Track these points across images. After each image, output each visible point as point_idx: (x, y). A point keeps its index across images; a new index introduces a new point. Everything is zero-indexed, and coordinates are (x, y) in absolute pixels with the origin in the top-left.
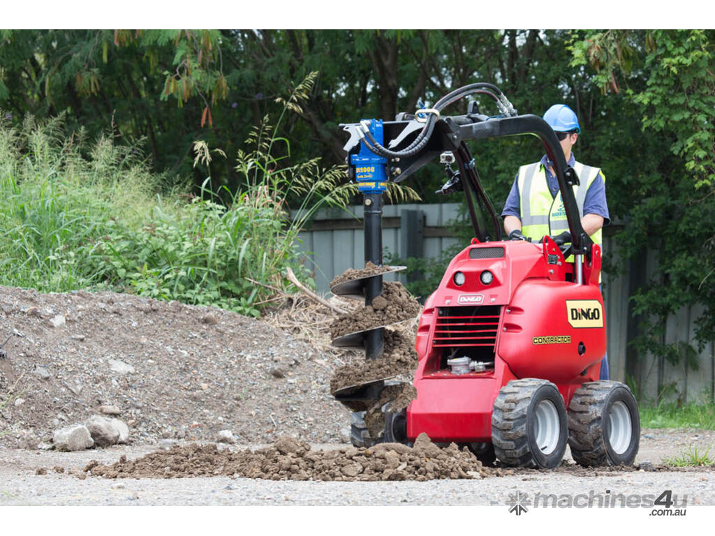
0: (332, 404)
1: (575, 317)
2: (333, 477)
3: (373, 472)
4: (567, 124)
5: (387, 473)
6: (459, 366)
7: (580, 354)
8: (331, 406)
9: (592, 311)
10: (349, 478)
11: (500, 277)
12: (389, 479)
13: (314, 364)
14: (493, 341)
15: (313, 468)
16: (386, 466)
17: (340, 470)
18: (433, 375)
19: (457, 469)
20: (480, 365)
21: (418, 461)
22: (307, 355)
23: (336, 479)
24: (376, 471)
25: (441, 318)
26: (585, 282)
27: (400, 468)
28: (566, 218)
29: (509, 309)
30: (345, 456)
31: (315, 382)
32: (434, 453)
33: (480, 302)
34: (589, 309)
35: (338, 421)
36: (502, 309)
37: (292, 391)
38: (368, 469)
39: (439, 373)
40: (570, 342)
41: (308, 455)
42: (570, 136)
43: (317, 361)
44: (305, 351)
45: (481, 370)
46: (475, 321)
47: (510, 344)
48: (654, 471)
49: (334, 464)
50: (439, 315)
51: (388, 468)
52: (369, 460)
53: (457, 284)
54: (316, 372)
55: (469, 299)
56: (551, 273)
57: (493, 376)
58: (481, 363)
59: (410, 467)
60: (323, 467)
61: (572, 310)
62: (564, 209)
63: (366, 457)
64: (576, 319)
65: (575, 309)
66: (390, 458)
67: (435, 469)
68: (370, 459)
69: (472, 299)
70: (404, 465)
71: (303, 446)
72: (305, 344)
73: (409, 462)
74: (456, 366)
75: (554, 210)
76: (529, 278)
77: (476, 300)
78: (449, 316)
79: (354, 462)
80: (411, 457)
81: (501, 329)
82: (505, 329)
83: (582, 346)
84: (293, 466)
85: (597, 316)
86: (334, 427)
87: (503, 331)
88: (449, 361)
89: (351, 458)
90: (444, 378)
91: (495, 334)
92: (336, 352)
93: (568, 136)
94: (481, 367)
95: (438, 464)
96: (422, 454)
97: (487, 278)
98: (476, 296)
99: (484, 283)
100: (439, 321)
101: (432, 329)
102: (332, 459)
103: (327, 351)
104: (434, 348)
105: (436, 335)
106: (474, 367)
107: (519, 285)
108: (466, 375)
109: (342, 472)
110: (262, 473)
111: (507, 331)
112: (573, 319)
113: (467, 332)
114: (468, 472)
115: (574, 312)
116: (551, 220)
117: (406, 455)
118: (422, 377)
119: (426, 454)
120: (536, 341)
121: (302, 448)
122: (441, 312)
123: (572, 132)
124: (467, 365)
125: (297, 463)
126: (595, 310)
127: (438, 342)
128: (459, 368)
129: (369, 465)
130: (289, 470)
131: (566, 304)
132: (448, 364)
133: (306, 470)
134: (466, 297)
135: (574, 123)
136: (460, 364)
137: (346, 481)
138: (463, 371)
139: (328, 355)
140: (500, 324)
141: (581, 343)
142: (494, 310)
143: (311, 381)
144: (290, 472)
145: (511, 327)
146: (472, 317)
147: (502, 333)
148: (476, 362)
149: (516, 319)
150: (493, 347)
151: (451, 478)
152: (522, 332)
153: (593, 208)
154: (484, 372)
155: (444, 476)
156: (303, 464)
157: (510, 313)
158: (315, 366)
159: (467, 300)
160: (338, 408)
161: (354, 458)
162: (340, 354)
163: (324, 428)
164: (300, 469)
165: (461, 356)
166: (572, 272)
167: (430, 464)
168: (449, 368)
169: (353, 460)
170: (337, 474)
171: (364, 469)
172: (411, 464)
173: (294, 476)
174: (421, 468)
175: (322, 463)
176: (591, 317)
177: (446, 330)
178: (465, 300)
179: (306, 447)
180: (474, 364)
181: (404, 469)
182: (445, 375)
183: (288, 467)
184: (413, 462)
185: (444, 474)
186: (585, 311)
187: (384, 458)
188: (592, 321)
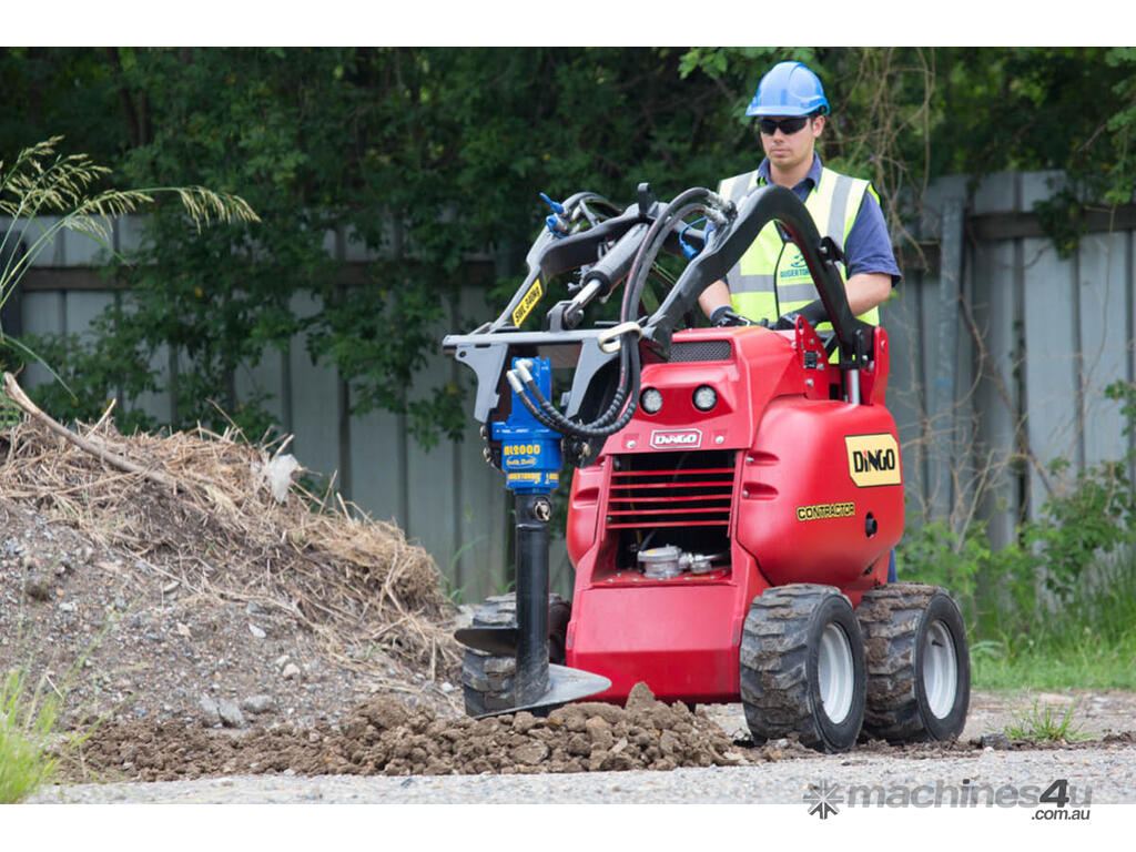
0: (160, 651)
1: (859, 467)
2: (498, 767)
3: (568, 757)
4: (807, 100)
5: (597, 757)
6: (660, 563)
7: (869, 535)
8: (160, 655)
9: (883, 455)
10: (531, 769)
11: (730, 398)
12: (603, 768)
13: (100, 572)
14: (725, 516)
15: (452, 752)
16: (593, 746)
17: (508, 754)
18: (611, 580)
19: (707, 747)
20: (699, 561)
21: (644, 735)
22: (83, 553)
23: (503, 770)
24: (573, 755)
25: (620, 474)
26: (864, 401)
27: (617, 749)
28: (811, 281)
29: (751, 456)
30: (513, 729)
31: (111, 607)
32: (669, 721)
33: (696, 443)
34: (880, 451)
35: (179, 685)
36: (739, 457)
37: (73, 627)
38: (558, 750)
39: (619, 577)
40: (852, 513)
41: (436, 728)
42: (812, 123)
43: (103, 565)
44: (79, 546)
45: (705, 571)
46: (682, 479)
47: (759, 522)
48: (1010, 749)
49: (494, 743)
50: (615, 469)
51: (598, 748)
52: (557, 736)
53: (647, 411)
54: (107, 587)
55: (672, 439)
56: (809, 385)
57: (730, 582)
58: (699, 557)
59: (632, 745)
60: (474, 750)
61: (855, 453)
62: (804, 263)
63: (553, 730)
64: (861, 470)
65: (859, 453)
66: (596, 730)
67: (676, 750)
68: (559, 733)
69: (678, 439)
70: (623, 743)
71: (422, 713)
72: (74, 532)
73: (630, 737)
74: (654, 563)
75: (785, 266)
76: (779, 397)
77: (687, 440)
78: (633, 469)
79: (532, 739)
80: (632, 727)
81: (738, 493)
82: (746, 493)
83: (872, 520)
84: (415, 749)
85: (891, 465)
86: (175, 696)
87: (745, 498)
88: (640, 553)
89: (525, 732)
90: (632, 586)
91: (727, 503)
92: (136, 546)
93: (808, 121)
94: (703, 565)
95: (679, 740)
96: (649, 723)
97: (705, 399)
98: (687, 433)
99: (699, 408)
100: (616, 480)
101: (604, 496)
102: (487, 734)
103: (118, 545)
104: (608, 531)
105: (612, 506)
106: (689, 565)
107: (765, 410)
108: (675, 580)
109: (510, 757)
110: (350, 765)
111: (748, 498)
112: (857, 470)
113: (673, 499)
114: (726, 754)
115: (858, 456)
116: (778, 284)
117: (624, 724)
118: (590, 586)
119: (656, 722)
120: (802, 514)
121: (421, 718)
122: (618, 464)
123: (814, 115)
124: (676, 562)
125: (421, 745)
126: (888, 451)
127: (615, 519)
128: (660, 567)
129: (559, 743)
130: (408, 756)
131: (845, 444)
132: (640, 559)
133: (439, 756)
134: (667, 435)
135: (818, 97)
136: (662, 559)
137: (525, 773)
138: (669, 573)
139: (120, 552)
140: (737, 485)
141: (869, 516)
142: (724, 458)
143: (102, 607)
144: (413, 761)
145: (756, 489)
146: (676, 473)
147: (742, 501)
148: (690, 555)
149: (764, 474)
150: (727, 526)
151: (700, 765)
152: (777, 499)
153: (870, 262)
154: (708, 574)
155: (691, 762)
156: (432, 746)
157: (752, 463)
158: (102, 576)
159: (668, 441)
160: (173, 659)
161: (532, 731)
162: (145, 551)
163: (156, 699)
164: (429, 755)
165: (661, 545)
166: (838, 382)
167: (667, 741)
168: (641, 567)
169: (529, 735)
170: (505, 761)
171: (550, 752)
172: (632, 742)
173: (420, 766)
174: (652, 748)
175: (471, 744)
176: (882, 465)
177: (627, 496)
178: (665, 440)
179: (428, 714)
180: (688, 558)
181: (623, 750)
182: (635, 580)
183: (407, 751)
184: (636, 738)
185: (691, 758)
186: (874, 455)
187: (585, 731)
188: (883, 472)
